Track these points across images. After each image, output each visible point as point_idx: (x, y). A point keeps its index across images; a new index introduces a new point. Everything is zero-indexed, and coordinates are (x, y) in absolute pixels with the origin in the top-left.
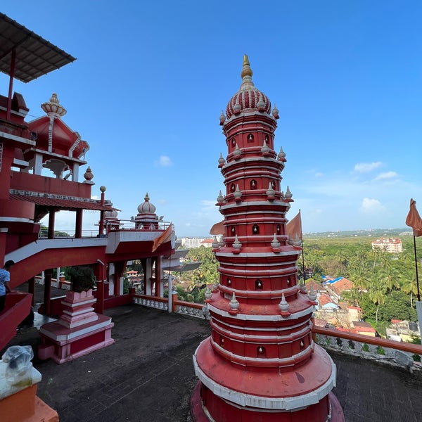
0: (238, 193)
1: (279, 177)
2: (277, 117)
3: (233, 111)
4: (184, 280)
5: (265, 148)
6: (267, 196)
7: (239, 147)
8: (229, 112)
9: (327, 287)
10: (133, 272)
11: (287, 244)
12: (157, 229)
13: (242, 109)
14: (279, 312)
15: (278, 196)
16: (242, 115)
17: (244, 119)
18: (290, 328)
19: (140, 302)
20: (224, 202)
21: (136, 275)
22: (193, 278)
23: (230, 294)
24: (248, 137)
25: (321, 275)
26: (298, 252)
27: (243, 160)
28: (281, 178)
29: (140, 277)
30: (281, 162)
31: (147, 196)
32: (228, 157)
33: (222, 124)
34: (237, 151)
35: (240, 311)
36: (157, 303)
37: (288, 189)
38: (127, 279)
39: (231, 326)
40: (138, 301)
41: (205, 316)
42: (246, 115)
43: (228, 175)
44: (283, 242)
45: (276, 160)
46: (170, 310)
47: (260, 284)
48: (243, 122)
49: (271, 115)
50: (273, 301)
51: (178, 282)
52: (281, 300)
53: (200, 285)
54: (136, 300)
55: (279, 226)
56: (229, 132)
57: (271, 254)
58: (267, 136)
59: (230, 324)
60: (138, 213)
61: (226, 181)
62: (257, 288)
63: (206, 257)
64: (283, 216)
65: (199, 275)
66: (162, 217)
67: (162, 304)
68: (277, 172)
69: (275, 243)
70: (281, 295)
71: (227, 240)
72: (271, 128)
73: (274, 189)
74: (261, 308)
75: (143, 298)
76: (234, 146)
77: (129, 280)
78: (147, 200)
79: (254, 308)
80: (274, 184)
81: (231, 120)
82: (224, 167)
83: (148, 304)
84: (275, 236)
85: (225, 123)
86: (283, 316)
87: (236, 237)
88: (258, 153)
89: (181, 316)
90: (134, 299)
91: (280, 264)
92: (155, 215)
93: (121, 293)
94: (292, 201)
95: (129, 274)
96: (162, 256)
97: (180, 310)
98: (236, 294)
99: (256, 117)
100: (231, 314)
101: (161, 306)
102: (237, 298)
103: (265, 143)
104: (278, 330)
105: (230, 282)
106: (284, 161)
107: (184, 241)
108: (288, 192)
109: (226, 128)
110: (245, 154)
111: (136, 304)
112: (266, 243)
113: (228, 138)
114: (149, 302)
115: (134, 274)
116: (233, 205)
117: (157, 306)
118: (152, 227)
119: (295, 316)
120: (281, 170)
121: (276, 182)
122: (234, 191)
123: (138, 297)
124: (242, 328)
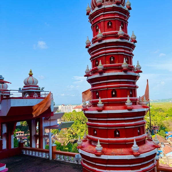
0: (100, 67)
1: (132, 54)
2: (130, 9)
3: (96, 4)
4: (61, 137)
5: (120, 32)
6: (122, 68)
7: (101, 32)
8: (93, 5)
9: (169, 140)
10: (20, 132)
11: (137, 103)
12: (39, 97)
13: (103, 2)
14: (132, 153)
15: (131, 69)
16: (103, 7)
17: (105, 10)
18: (140, 164)
19: (28, 153)
20: (90, 74)
21: (23, 135)
22: (67, 135)
23: (96, 141)
24: (108, 24)
25: (165, 131)
26: (145, 110)
27: (104, 42)
28: (133, 55)
29: (26, 136)
30: (132, 43)
31: (31, 72)
32: (93, 40)
33: (88, 14)
34: (100, 35)
35: (103, 153)
36: (40, 153)
37: (138, 63)
38: (16, 138)
39: (97, 164)
40: (26, 153)
41: (77, 161)
42: (106, 7)
43: (93, 54)
44: (134, 102)
45: (129, 41)
46: (51, 158)
47: (117, 133)
48: (104, 12)
49: (125, 7)
50: (128, 145)
51: (56, 139)
52: (133, 144)
53: (73, 140)
54: (24, 152)
55: (131, 90)
56: (93, 20)
57: (126, 111)
58: (122, 23)
59: (96, 163)
60: (24, 85)
61: (92, 58)
62: (116, 136)
63: (77, 119)
64: (134, 83)
65: (72, 134)
66: (43, 88)
67: (44, 154)
68: (130, 50)
69: (128, 103)
70: (133, 141)
71: (93, 102)
72: (125, 17)
73: (128, 63)
74: (119, 150)
75: (29, 150)
76: (97, 31)
77: (18, 139)
78: (31, 75)
79: (113, 151)
80: (128, 59)
81: (95, 11)
82: (90, 47)
83: (34, 155)
84: (128, 98)
85: (91, 13)
86: (135, 156)
87: (100, 99)
88: (116, 36)
89: (59, 162)
90: (23, 150)
91: (132, 118)
92: (38, 86)
93: (12, 147)
94: (141, 72)
95: (17, 134)
96: (43, 118)
97: (58, 158)
98: (100, 141)
99: (113, 9)
100: (97, 155)
101: (44, 155)
102: (101, 144)
103: (120, 28)
104: (131, 166)
105: (95, 132)
106: (135, 42)
107: (60, 107)
108: (138, 65)
109: (91, 17)
110: (105, 37)
111: (24, 155)
112: (122, 103)
113: (93, 25)
114: (34, 153)
115: (22, 133)
116: (97, 76)
117: (40, 156)
118: (35, 95)
119: (143, 156)
120: (133, 49)
121: (129, 58)
122: (97, 65)
123: (26, 149)
124: (105, 165)
